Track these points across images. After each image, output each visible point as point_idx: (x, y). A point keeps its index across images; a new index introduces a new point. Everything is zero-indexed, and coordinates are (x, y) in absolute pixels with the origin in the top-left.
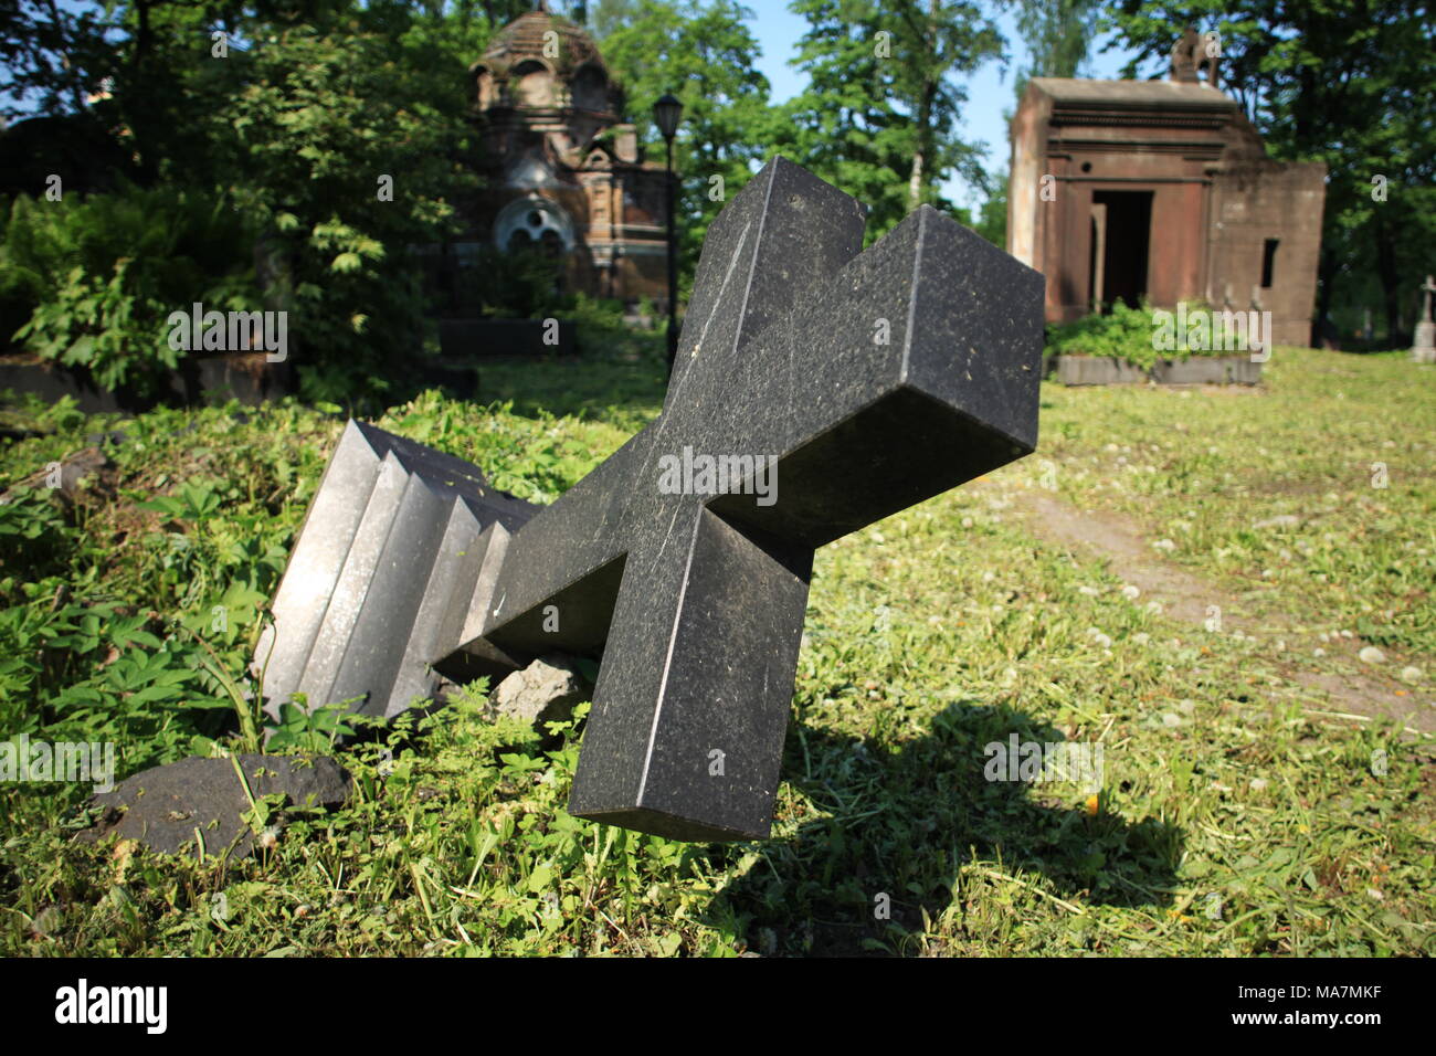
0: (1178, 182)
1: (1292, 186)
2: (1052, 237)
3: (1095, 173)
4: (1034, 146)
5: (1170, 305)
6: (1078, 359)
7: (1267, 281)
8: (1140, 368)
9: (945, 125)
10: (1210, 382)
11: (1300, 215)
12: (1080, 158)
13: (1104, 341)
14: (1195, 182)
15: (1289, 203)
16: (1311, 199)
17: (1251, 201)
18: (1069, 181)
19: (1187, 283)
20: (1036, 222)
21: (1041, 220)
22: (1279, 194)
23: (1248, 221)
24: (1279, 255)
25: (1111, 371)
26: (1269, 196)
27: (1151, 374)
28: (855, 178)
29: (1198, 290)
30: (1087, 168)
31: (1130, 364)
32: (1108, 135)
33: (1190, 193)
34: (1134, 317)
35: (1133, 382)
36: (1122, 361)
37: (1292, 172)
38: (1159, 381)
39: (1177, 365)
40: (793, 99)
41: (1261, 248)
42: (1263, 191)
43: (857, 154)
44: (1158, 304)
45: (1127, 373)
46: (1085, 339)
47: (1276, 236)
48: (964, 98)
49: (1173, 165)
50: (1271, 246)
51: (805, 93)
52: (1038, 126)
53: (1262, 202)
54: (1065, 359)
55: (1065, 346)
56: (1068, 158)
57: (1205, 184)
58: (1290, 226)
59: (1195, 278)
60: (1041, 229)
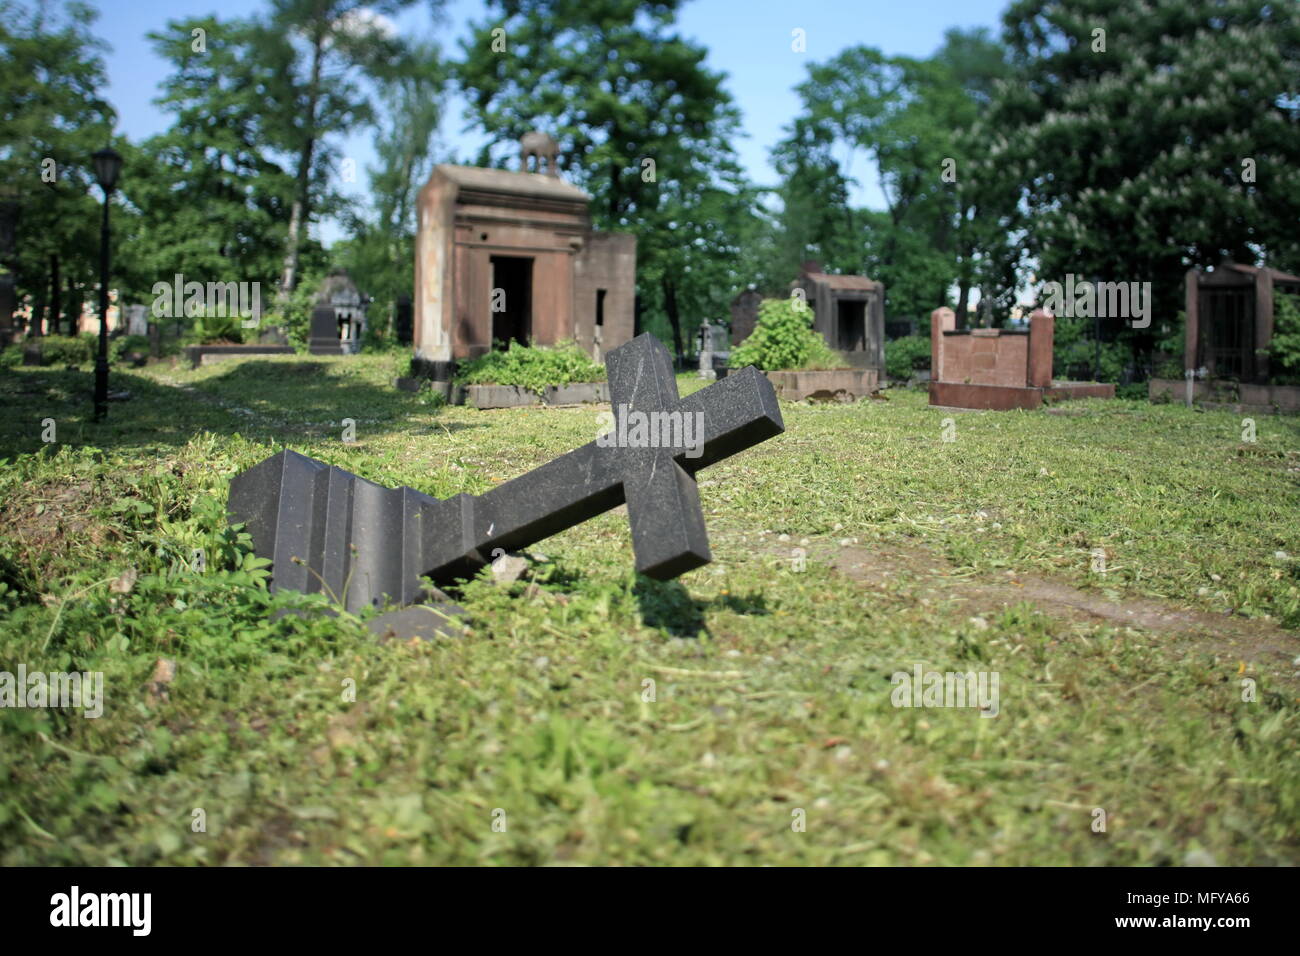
0: (551, 251)
1: (613, 250)
2: (460, 289)
3: (490, 242)
4: (441, 216)
5: (550, 342)
6: (487, 387)
7: (600, 321)
8: (535, 392)
9: (322, 177)
10: (585, 402)
11: (620, 272)
12: (480, 230)
13: (506, 372)
14: (562, 251)
15: (612, 263)
16: (627, 259)
17: (586, 259)
18: (471, 247)
19: (561, 327)
20: (445, 277)
21: (450, 276)
22: (605, 255)
23: (584, 275)
24: (607, 301)
25: (513, 396)
26: (598, 257)
27: (543, 397)
28: (226, 216)
29: (569, 332)
30: (484, 237)
31: (527, 390)
32: (500, 213)
33: (561, 260)
34: (527, 353)
35: (530, 404)
36: (521, 387)
37: (612, 240)
38: (548, 402)
39: (561, 389)
40: (157, 137)
41: (594, 296)
42: (593, 253)
43: (225, 193)
44: (540, 343)
45: (525, 397)
46: (489, 371)
47: (604, 287)
48: (339, 155)
49: (547, 239)
50: (601, 294)
51: (172, 131)
52: (444, 202)
53: (593, 261)
54: (474, 387)
55: (474, 377)
56: (471, 229)
57: (570, 254)
58: (614, 279)
59: (567, 323)
60: (449, 283)
